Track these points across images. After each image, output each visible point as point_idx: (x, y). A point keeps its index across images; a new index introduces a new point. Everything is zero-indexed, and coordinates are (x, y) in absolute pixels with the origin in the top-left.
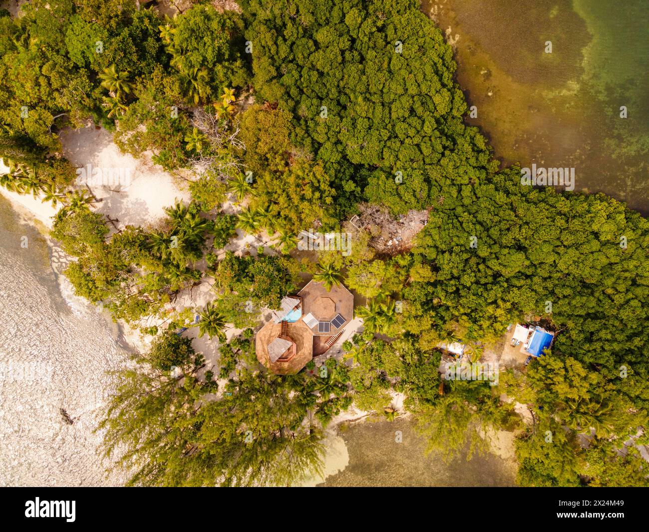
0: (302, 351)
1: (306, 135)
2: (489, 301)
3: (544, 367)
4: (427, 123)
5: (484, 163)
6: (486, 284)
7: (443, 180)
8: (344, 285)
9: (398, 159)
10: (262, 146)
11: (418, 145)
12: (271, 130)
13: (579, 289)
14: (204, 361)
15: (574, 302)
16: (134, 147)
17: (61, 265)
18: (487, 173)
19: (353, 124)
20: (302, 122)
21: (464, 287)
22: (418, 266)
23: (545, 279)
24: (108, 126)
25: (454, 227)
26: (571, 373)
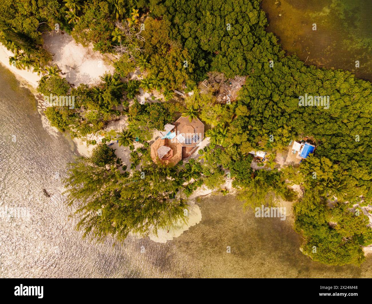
0: (176, 155)
1: (178, 34)
2: (279, 126)
3: (309, 163)
4: (245, 27)
5: (276, 52)
6: (277, 117)
7: (254, 59)
8: (199, 118)
9: (229, 47)
10: (154, 39)
11: (240, 40)
12: (159, 31)
13: (329, 120)
14: (122, 162)
15: (326, 126)
16: (84, 40)
17: (43, 110)
18: (278, 57)
19: (204, 27)
20: (176, 27)
21: (265, 118)
22: (240, 106)
23: (310, 115)
24: (68, 31)
25: (259, 84)
26: (324, 165)
